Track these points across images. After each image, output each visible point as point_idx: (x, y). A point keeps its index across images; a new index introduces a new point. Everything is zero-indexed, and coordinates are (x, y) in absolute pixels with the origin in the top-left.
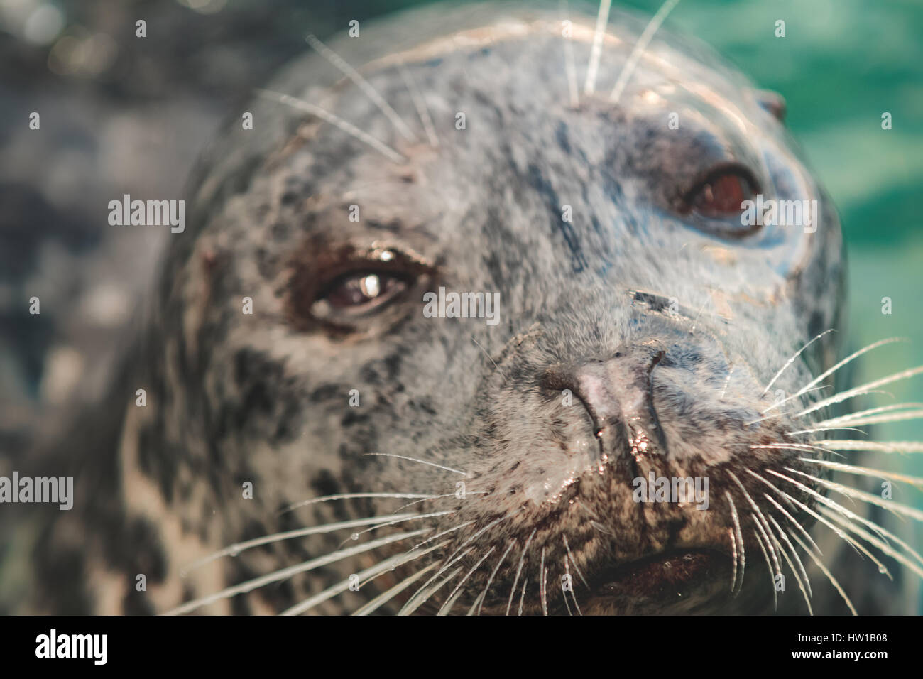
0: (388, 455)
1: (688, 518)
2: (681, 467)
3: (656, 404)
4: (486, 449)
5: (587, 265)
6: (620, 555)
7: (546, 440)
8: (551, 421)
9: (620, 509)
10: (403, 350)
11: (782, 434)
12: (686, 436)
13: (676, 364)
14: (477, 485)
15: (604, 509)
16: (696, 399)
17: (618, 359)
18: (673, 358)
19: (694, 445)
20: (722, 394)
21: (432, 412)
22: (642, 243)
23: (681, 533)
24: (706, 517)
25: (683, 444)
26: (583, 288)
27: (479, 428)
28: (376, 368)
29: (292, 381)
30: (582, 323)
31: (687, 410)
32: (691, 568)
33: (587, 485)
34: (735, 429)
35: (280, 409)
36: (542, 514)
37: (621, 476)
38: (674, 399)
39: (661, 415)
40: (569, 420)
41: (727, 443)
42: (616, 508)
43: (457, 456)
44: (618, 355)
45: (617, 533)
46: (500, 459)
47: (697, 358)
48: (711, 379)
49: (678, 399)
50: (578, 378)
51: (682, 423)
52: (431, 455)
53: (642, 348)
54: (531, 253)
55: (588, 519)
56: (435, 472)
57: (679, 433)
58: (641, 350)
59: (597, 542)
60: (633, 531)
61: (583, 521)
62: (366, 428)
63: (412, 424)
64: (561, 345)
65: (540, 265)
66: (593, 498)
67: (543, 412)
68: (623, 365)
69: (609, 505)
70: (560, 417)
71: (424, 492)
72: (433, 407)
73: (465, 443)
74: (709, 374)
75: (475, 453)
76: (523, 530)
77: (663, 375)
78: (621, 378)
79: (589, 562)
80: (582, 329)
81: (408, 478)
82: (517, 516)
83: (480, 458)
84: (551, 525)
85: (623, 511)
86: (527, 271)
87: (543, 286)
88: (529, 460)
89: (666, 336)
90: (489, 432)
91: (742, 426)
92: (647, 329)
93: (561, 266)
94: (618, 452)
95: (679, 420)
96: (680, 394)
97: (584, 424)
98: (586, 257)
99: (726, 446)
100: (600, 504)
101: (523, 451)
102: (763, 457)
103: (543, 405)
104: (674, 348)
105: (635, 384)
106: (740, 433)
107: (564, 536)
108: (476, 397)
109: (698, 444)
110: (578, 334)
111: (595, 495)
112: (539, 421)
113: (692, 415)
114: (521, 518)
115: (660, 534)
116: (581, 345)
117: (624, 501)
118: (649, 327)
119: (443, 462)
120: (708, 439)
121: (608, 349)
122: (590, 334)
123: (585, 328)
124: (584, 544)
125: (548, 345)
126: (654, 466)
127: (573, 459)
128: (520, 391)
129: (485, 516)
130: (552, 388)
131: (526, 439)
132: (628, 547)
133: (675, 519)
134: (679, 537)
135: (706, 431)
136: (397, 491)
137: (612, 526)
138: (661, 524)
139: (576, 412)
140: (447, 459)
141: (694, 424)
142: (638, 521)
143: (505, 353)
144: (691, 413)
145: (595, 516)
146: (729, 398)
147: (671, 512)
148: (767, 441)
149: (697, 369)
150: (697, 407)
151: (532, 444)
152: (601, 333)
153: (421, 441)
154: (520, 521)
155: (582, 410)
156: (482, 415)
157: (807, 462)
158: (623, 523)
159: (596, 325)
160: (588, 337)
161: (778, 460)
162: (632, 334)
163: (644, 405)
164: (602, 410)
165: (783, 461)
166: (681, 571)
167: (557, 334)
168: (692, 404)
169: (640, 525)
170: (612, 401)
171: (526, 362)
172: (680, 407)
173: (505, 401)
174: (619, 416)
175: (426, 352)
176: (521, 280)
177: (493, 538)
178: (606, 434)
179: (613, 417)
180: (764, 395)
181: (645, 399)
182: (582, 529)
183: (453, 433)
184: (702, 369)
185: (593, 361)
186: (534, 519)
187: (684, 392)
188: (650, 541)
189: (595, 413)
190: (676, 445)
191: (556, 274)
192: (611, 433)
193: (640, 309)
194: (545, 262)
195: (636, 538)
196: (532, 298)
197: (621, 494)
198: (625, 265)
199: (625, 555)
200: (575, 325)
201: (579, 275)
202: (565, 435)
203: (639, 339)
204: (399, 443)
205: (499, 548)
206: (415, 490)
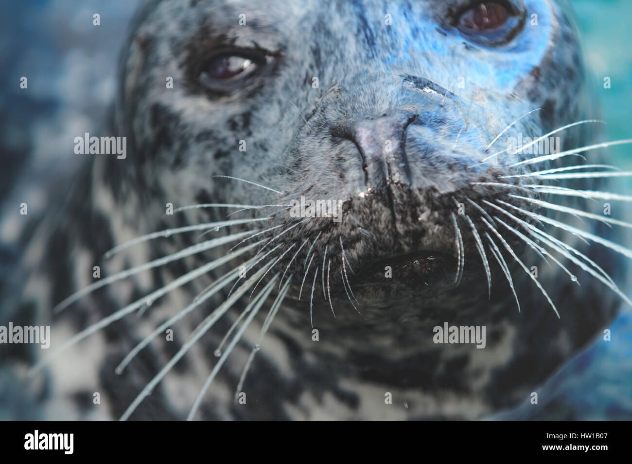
0: (238, 179)
1: (426, 229)
2: (421, 194)
3: (407, 150)
4: (294, 176)
5: (377, 55)
6: (380, 252)
7: (332, 171)
8: (336, 158)
9: (378, 221)
10: (254, 108)
11: (496, 176)
12: (426, 173)
13: (426, 124)
14: (286, 201)
15: (367, 220)
16: (436, 149)
17: (384, 118)
18: (424, 120)
19: (431, 179)
20: (454, 146)
21: (266, 150)
22: (421, 44)
23: (422, 239)
24: (438, 230)
25: (423, 178)
26: (372, 71)
27: (291, 161)
28: (237, 119)
29: (184, 127)
30: (365, 93)
31: (428, 156)
32: (434, 265)
33: (356, 203)
34: (460, 170)
35: (176, 146)
36: (325, 221)
37: (379, 198)
38: (420, 147)
39: (410, 157)
40: (347, 157)
41: (453, 179)
42: (376, 219)
43: (276, 180)
44: (385, 115)
45: (376, 237)
46: (302, 183)
47: (442, 122)
48: (450, 136)
49: (422, 148)
50: (356, 129)
51: (424, 164)
52: (262, 179)
53: (402, 112)
54: (341, 46)
55: (356, 226)
56: (263, 191)
57: (421, 170)
58: (401, 113)
59: (363, 243)
60: (388, 236)
61: (353, 228)
62: (227, 160)
63: (254, 158)
64: (349, 107)
65: (346, 54)
66: (360, 212)
67: (332, 153)
68: (387, 122)
69: (370, 217)
70: (342, 156)
71: (256, 205)
72: (267, 146)
73: (282, 171)
74: (448, 133)
75: (287, 178)
76: (313, 232)
77: (414, 130)
78: (385, 130)
79: (359, 257)
80: (364, 97)
81: (248, 195)
82: (309, 222)
83: (290, 182)
84: (332, 229)
85: (381, 222)
86: (337, 58)
87: (346, 68)
88: (319, 185)
89: (422, 105)
90: (296, 165)
91: (465, 168)
92: (409, 100)
93: (360, 55)
94: (378, 181)
95: (422, 162)
96: (424, 144)
97: (357, 160)
98: (377, 51)
99: (453, 180)
100: (365, 216)
101: (316, 178)
102: (481, 192)
103: (332, 147)
104: (426, 114)
105: (393, 135)
106: (464, 173)
107: (340, 238)
108: (292, 140)
109: (434, 179)
110: (361, 100)
111: (361, 210)
112: (329, 158)
113: (431, 159)
114: (311, 224)
115: (407, 240)
116: (362, 108)
117: (381, 215)
118: (411, 98)
119: (268, 185)
120: (441, 176)
121: (379, 111)
122: (369, 100)
123: (367, 97)
124: (355, 244)
125: (341, 108)
126: (402, 192)
127: (348, 185)
128: (319, 138)
129: (289, 221)
130: (339, 136)
131: (319, 170)
132: (385, 248)
133: (416, 229)
134: (420, 242)
135: (440, 170)
136: (241, 203)
137: (373, 232)
138: (407, 233)
139: (353, 152)
140: (271, 182)
141: (431, 165)
142: (392, 229)
143: (314, 112)
144: (430, 157)
145: (361, 224)
146: (460, 149)
147: (414, 225)
148: (483, 180)
149: (441, 129)
150: (436, 154)
151: (322, 174)
152: (376, 101)
153: (257, 169)
154: (311, 226)
155: (356, 151)
156: (293, 152)
157: (516, 198)
158: (381, 230)
159: (374, 95)
160: (367, 103)
161: (491, 194)
162: (397, 102)
163: (398, 149)
164: (369, 152)
165: (495, 195)
166: (426, 267)
167: (347, 100)
168: (432, 151)
169: (393, 233)
170: (376, 146)
171: (325, 118)
172: (424, 152)
173: (309, 144)
174: (380, 156)
175: (268, 109)
176: (332, 64)
177: (294, 237)
178: (371, 168)
179: (376, 157)
180: (487, 150)
181: (399, 145)
182: (353, 233)
183: (276, 165)
184: (444, 129)
185: (367, 118)
186: (320, 225)
187: (428, 142)
188: (401, 245)
189: (364, 154)
190: (418, 178)
191: (355, 60)
192: (374, 168)
193: (407, 86)
194: (349, 52)
195: (390, 241)
196: (337, 75)
197: (379, 210)
198: (404, 57)
199: (384, 253)
200: (360, 95)
201: (370, 61)
202: (343, 168)
203: (402, 105)
204: (244, 171)
205: (298, 244)
206: (251, 203)
